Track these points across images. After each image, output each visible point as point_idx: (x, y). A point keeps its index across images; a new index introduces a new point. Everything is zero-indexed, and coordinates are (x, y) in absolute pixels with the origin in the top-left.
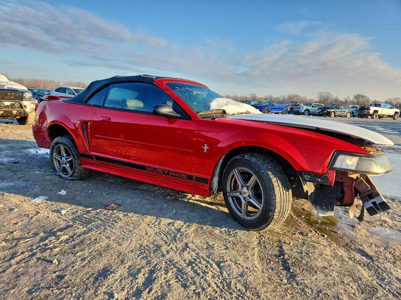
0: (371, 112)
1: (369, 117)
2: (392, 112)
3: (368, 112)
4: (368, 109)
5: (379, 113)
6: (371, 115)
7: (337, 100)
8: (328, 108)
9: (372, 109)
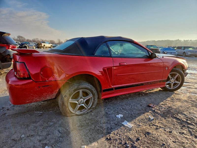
0: (43, 46)
1: (42, 48)
2: (50, 45)
3: (42, 46)
4: (41, 44)
5: (46, 46)
6: (43, 47)
7: (28, 40)
8: (24, 44)
9: (43, 44)
